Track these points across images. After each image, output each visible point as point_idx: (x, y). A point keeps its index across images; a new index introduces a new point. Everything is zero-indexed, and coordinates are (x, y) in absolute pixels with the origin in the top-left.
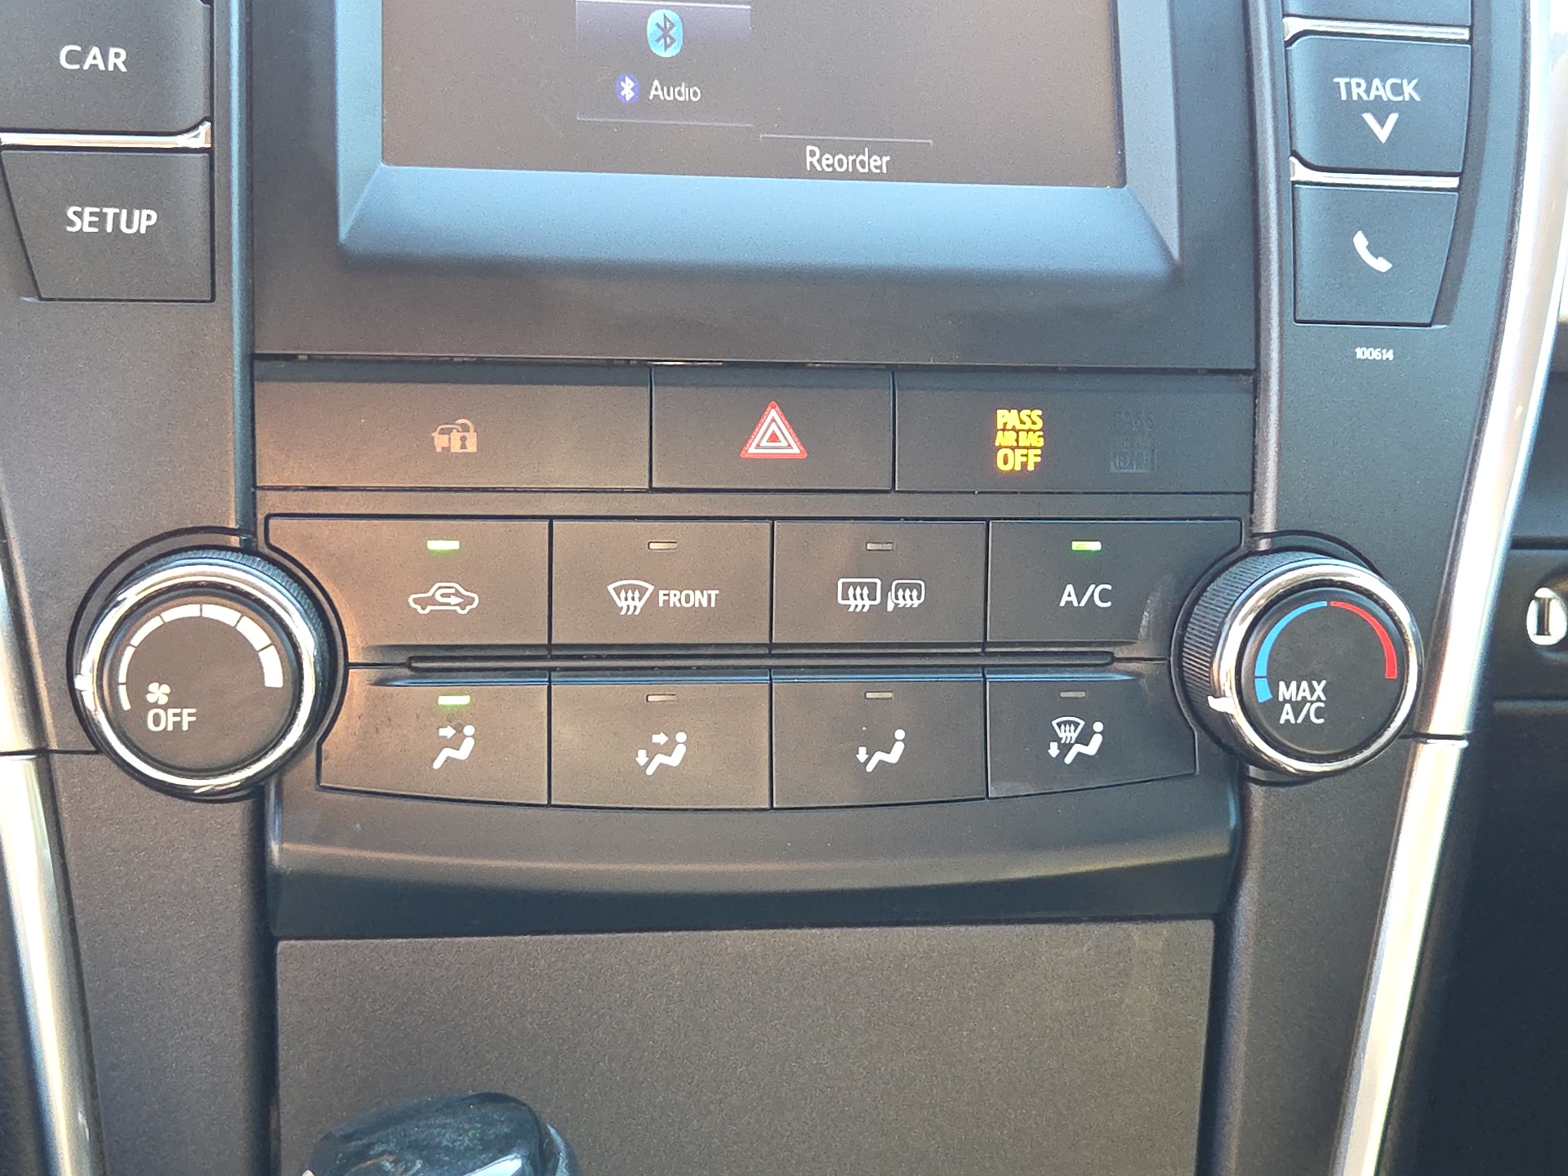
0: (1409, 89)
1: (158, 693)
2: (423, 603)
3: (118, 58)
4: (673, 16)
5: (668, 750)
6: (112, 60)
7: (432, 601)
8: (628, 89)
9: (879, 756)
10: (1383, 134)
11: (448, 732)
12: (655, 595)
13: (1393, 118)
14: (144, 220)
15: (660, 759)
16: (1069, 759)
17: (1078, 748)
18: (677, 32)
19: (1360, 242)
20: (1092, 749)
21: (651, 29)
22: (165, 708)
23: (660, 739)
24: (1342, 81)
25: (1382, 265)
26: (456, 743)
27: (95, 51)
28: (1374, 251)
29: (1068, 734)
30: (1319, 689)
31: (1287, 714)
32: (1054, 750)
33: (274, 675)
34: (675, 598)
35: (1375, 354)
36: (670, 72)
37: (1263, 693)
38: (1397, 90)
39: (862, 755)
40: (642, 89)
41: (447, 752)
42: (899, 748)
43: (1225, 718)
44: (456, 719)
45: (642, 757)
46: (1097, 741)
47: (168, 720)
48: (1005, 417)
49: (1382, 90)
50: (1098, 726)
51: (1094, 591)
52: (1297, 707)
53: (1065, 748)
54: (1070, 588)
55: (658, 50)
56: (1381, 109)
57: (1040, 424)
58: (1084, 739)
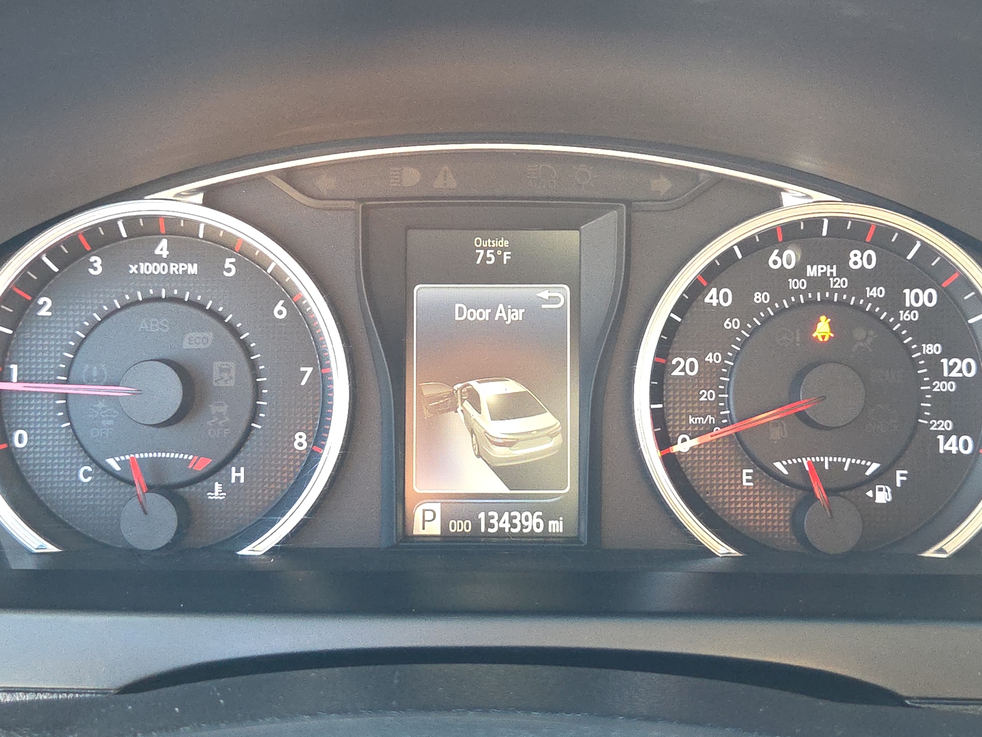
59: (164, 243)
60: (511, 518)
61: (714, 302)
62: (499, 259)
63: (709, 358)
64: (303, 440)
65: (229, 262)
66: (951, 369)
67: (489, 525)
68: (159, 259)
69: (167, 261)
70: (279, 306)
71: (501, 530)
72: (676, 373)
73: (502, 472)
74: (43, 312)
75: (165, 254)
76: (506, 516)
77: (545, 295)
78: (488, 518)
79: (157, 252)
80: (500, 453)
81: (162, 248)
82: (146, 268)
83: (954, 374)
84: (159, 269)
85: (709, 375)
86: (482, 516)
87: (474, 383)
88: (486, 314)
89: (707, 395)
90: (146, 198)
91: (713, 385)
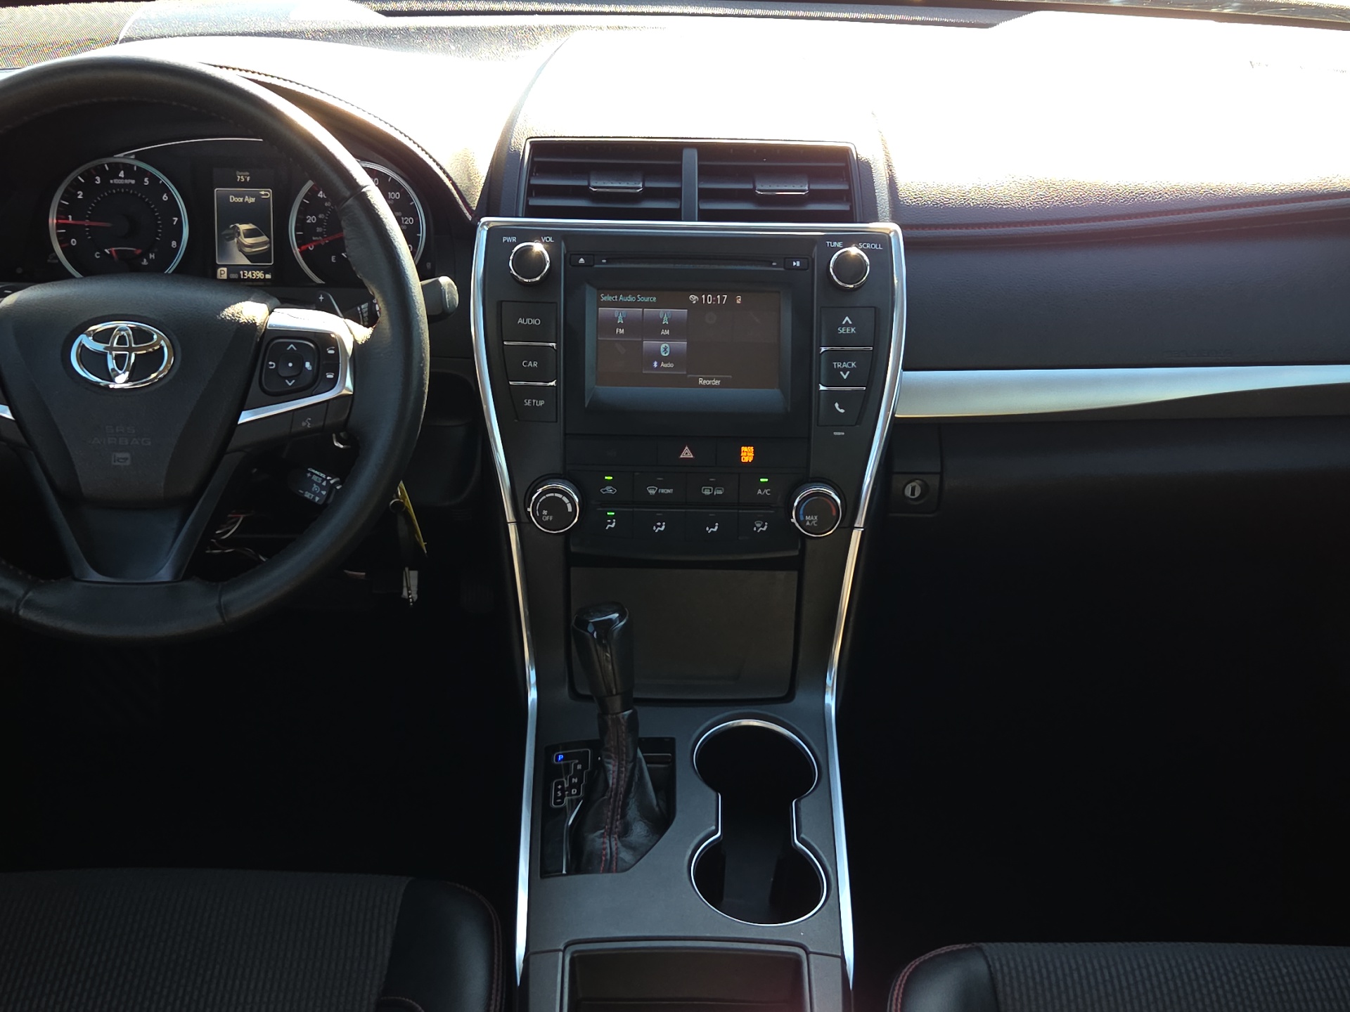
0: (853, 364)
1: (545, 512)
2: (604, 491)
3: (535, 364)
4: (667, 345)
5: (661, 526)
6: (534, 365)
7: (606, 490)
8: (655, 364)
9: (712, 529)
10: (845, 377)
11: (609, 521)
12: (658, 490)
13: (848, 373)
14: (541, 403)
15: (659, 528)
16: (759, 531)
17: (761, 529)
18: (668, 350)
19: (837, 405)
20: (764, 529)
21: (662, 349)
22: (546, 516)
23: (659, 524)
24: (835, 363)
25: (842, 411)
26: (611, 523)
27: (530, 362)
28: (840, 408)
29: (758, 525)
30: (816, 518)
31: (808, 523)
32: (755, 529)
33: (570, 509)
34: (663, 491)
35: (839, 434)
36: (666, 360)
37: (802, 518)
38: (850, 365)
39: (707, 529)
40: (659, 364)
41: (609, 526)
42: (716, 528)
43: (793, 523)
44: (611, 518)
45: (654, 528)
46: (766, 527)
47: (547, 518)
48: (744, 449)
49: (846, 365)
50: (766, 524)
51: (766, 491)
52: (810, 521)
53: (758, 528)
54: (760, 490)
55: (663, 354)
56: (845, 370)
57: (753, 450)
58: (763, 527)
59: (122, 172)
60: (252, 273)
61: (321, 196)
62: (246, 179)
63: (320, 216)
64: (175, 244)
65: (146, 180)
66: (405, 221)
67: (244, 276)
68: (121, 178)
69: (124, 178)
70: (165, 196)
71: (249, 277)
72: (308, 221)
73: (248, 256)
74: (80, 197)
75: (123, 176)
76: (250, 272)
77: (263, 193)
78: (244, 273)
79: (120, 175)
80: (247, 250)
81: (122, 174)
82: (116, 181)
83: (406, 223)
84: (121, 182)
85: (319, 223)
86: (241, 272)
87: (238, 225)
88: (241, 199)
89: (319, 230)
90: (115, 156)
91: (321, 226)
